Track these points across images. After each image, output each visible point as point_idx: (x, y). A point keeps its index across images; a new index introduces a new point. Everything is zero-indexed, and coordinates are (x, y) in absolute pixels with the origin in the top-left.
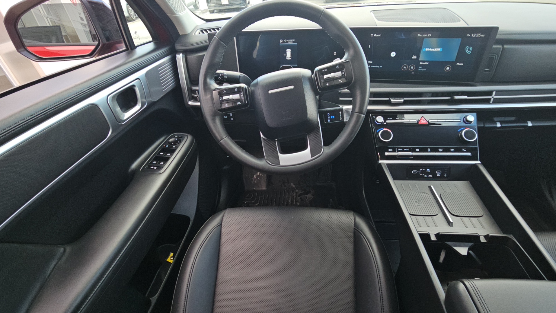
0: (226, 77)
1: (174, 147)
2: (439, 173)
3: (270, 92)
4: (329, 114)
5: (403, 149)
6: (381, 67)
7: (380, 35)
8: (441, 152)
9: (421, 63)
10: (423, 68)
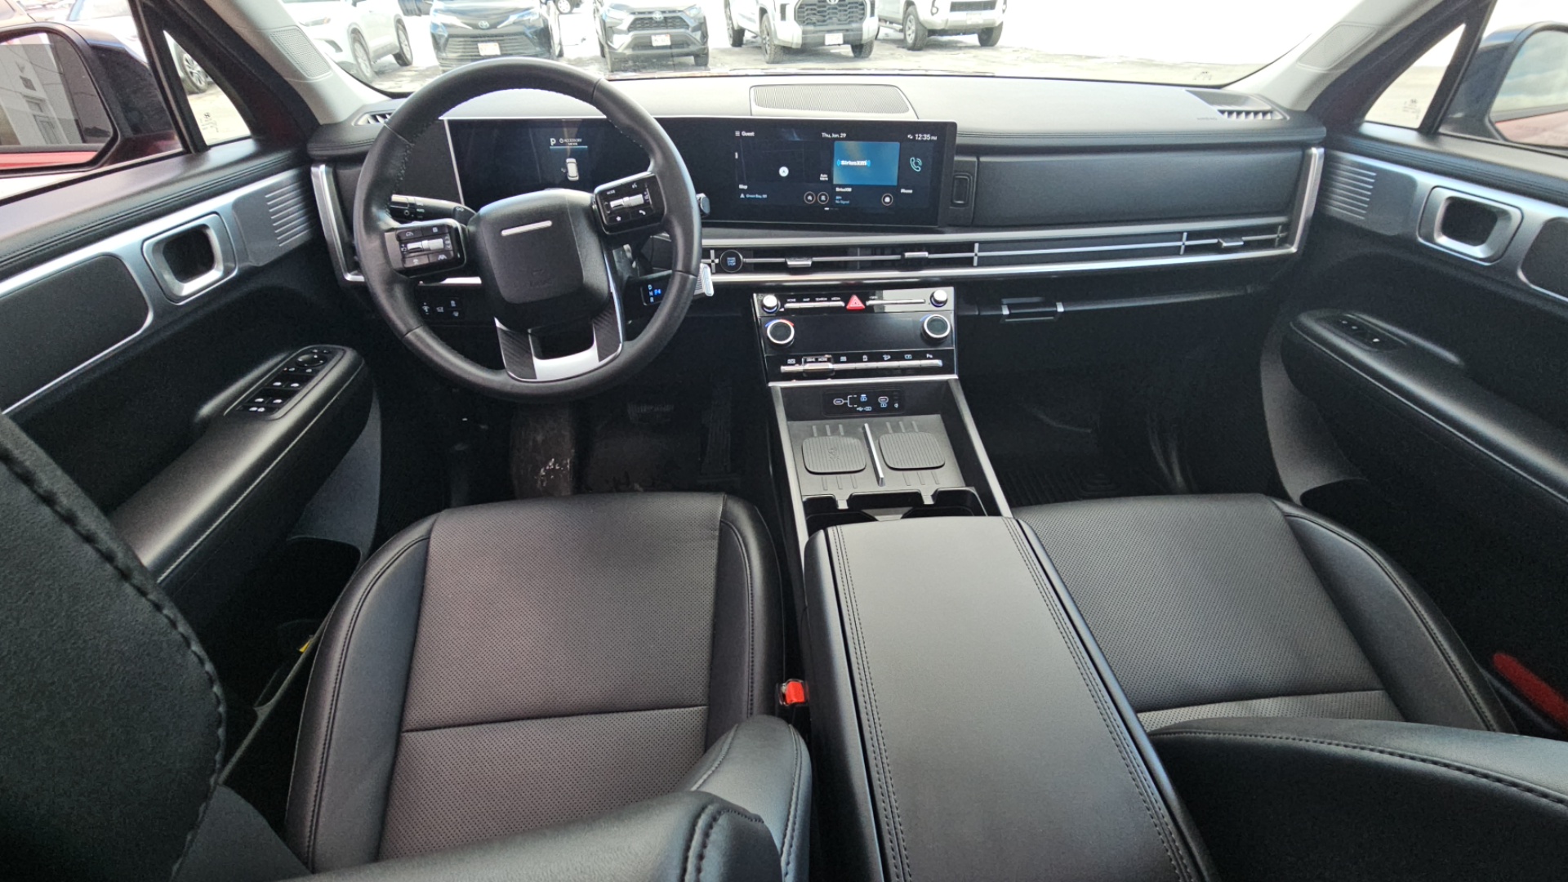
0: (422, 210)
1: (309, 371)
2: (883, 401)
3: (505, 233)
4: (650, 287)
5: (817, 360)
6: (765, 196)
7: (752, 134)
8: (889, 360)
9: (838, 189)
10: (843, 199)
